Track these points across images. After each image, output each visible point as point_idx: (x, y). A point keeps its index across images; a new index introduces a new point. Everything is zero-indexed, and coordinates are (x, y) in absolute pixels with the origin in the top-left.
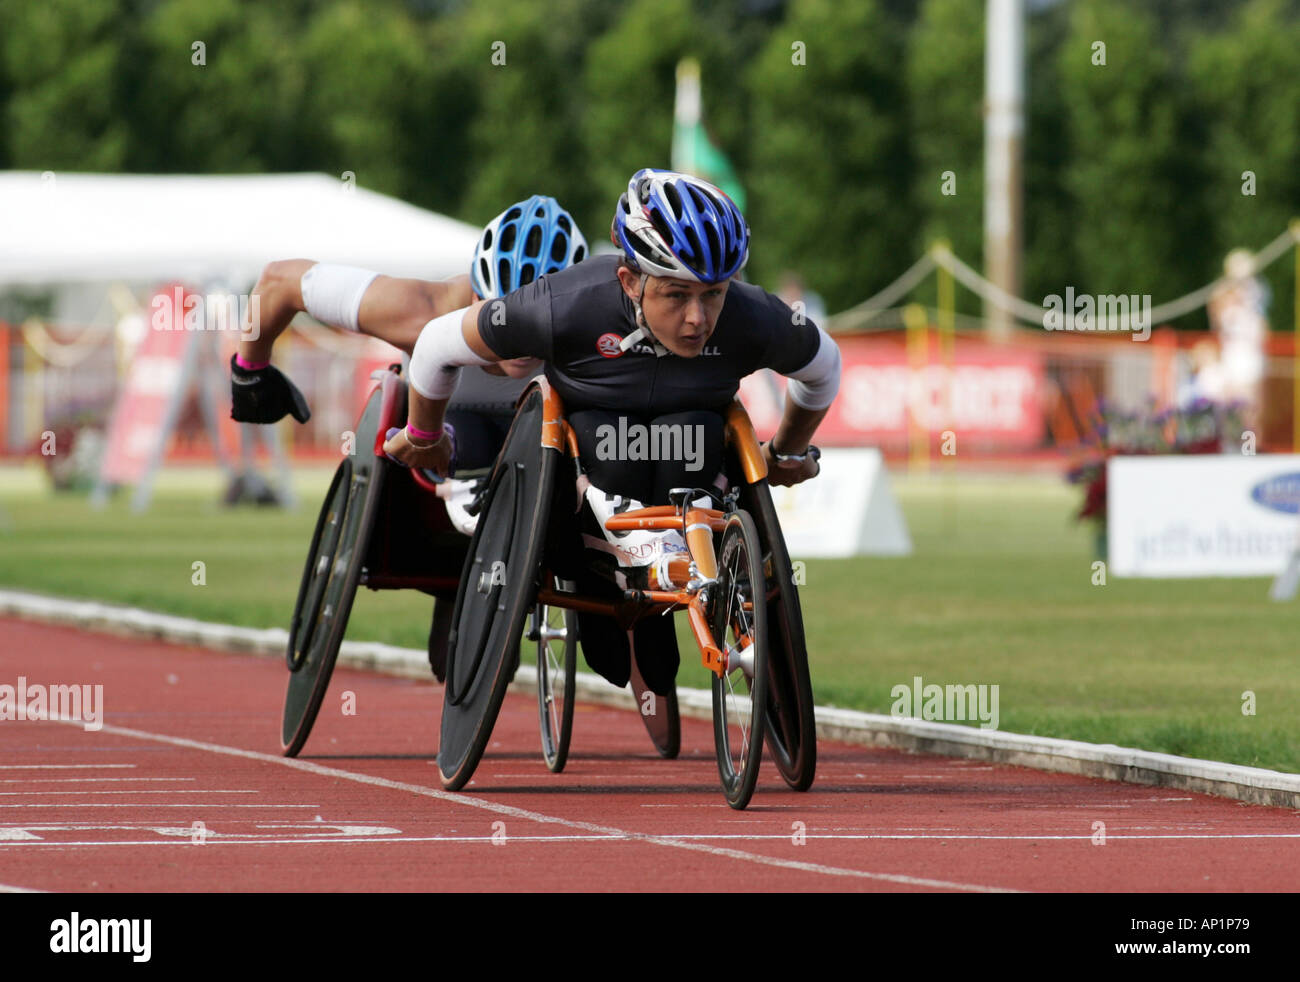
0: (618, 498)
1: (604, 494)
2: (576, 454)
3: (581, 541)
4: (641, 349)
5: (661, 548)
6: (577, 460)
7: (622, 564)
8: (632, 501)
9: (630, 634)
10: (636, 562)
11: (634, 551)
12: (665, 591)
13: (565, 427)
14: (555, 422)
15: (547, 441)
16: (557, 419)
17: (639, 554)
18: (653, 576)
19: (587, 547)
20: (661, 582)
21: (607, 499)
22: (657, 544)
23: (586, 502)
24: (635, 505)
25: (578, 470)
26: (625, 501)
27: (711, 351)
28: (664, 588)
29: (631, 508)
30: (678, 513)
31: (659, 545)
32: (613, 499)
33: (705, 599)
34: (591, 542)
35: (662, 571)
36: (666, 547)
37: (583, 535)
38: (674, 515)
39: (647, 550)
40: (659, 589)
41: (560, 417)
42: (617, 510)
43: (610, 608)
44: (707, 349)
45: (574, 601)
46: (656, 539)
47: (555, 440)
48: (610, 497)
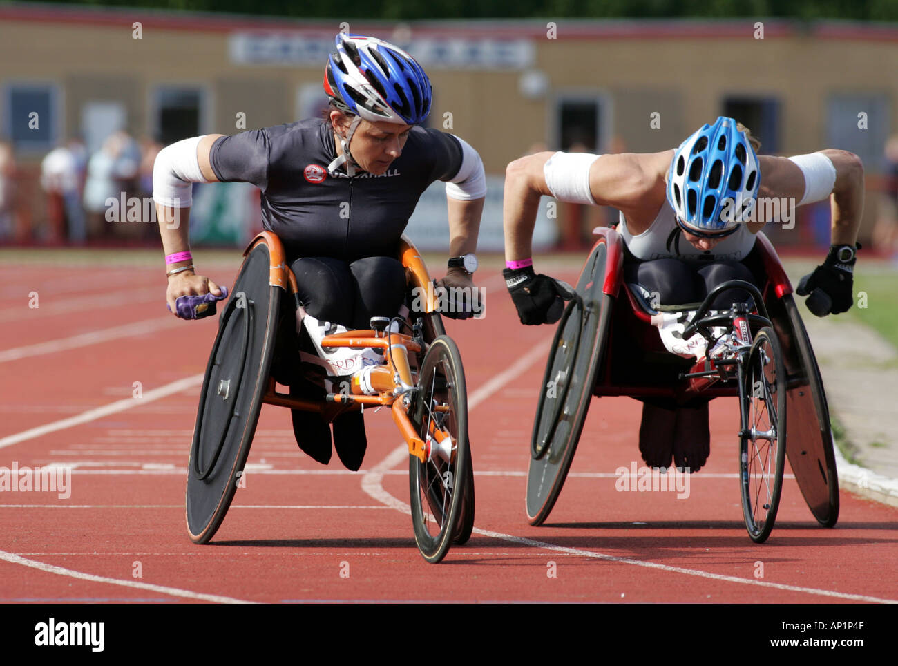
0: (327, 324)
1: (317, 321)
2: (295, 291)
3: (299, 357)
4: (338, 175)
5: (361, 361)
6: (296, 295)
7: (329, 374)
8: (339, 326)
9: (331, 425)
10: (340, 372)
11: (340, 364)
12: (366, 395)
13: (286, 271)
14: (279, 266)
15: (274, 280)
16: (281, 265)
17: (344, 366)
18: (357, 384)
19: (302, 361)
20: (363, 388)
21: (320, 325)
22: (357, 358)
23: (304, 327)
24: (341, 329)
25: (298, 303)
26: (333, 326)
27: (392, 172)
28: (366, 392)
29: (338, 332)
30: (376, 336)
31: (359, 360)
32: (324, 325)
33: (408, 402)
34: (305, 357)
35: (364, 379)
36: (365, 361)
37: (300, 352)
38: (374, 337)
39: (350, 363)
40: (362, 394)
41: (283, 263)
42: (327, 333)
43: (316, 407)
44: (389, 171)
45: (290, 402)
46: (357, 355)
47: (280, 280)
48: (321, 324)
